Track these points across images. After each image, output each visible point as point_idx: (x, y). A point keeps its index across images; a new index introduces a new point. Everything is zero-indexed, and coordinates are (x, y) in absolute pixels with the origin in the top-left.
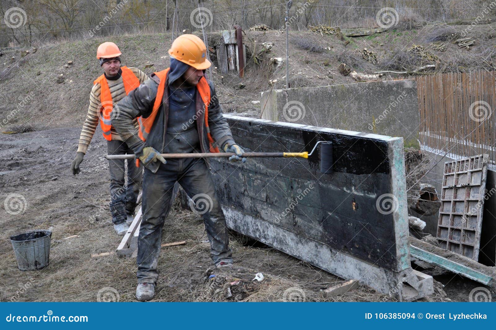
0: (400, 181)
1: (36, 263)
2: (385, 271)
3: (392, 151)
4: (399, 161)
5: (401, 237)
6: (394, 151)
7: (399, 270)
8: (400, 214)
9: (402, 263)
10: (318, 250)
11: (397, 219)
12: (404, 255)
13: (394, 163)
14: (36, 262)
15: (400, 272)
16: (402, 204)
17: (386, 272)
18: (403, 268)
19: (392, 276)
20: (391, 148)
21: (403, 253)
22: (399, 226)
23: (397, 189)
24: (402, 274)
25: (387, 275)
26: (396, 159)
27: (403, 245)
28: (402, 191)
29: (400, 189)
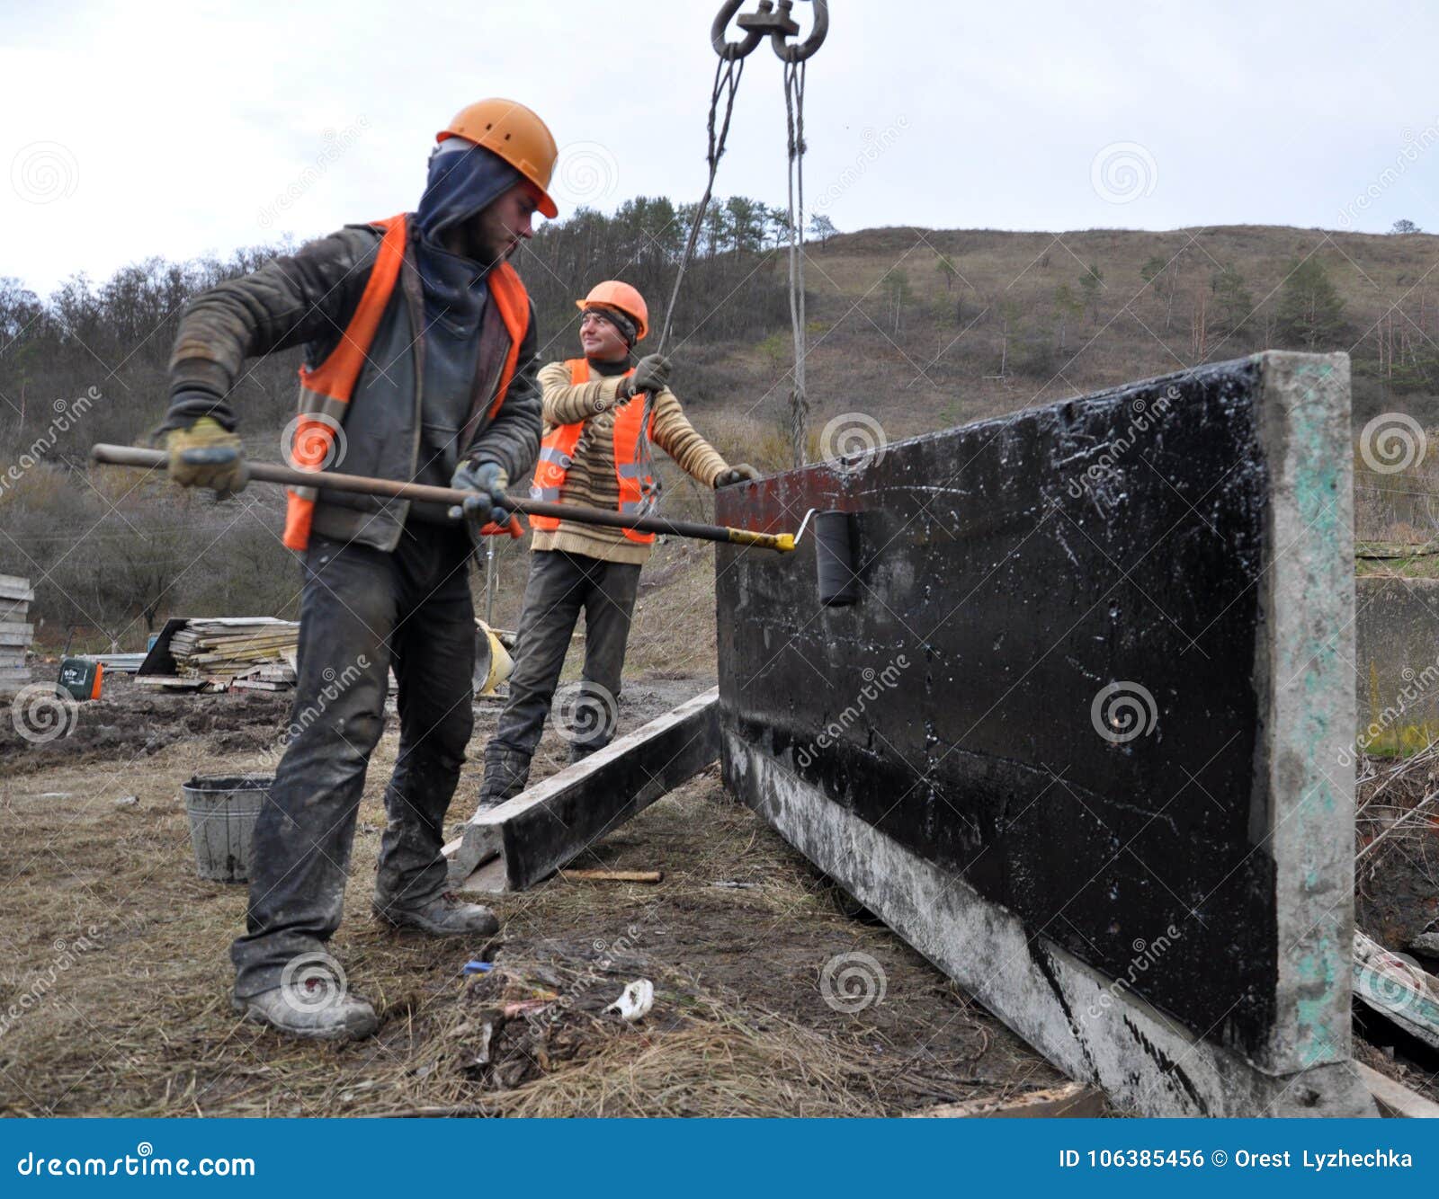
0: (1322, 587)
1: (231, 863)
2: (1218, 1061)
3: (1281, 411)
4: (1320, 474)
5: (1308, 892)
6: (1295, 413)
7: (1281, 1065)
8: (1309, 762)
9: (1302, 1031)
10: (993, 938)
11: (1294, 786)
12: (1315, 992)
13: (1288, 479)
14: (231, 858)
15: (1286, 1077)
16: (1327, 713)
17: (1221, 1068)
18: (1306, 1059)
19: (1246, 1092)
20: (1274, 393)
21: (1310, 979)
22: (1300, 829)
23: (1302, 625)
24: (1296, 1087)
25: (1224, 1085)
26: (1302, 460)
27: (1314, 935)
28: (1332, 639)
29: (1319, 628)
